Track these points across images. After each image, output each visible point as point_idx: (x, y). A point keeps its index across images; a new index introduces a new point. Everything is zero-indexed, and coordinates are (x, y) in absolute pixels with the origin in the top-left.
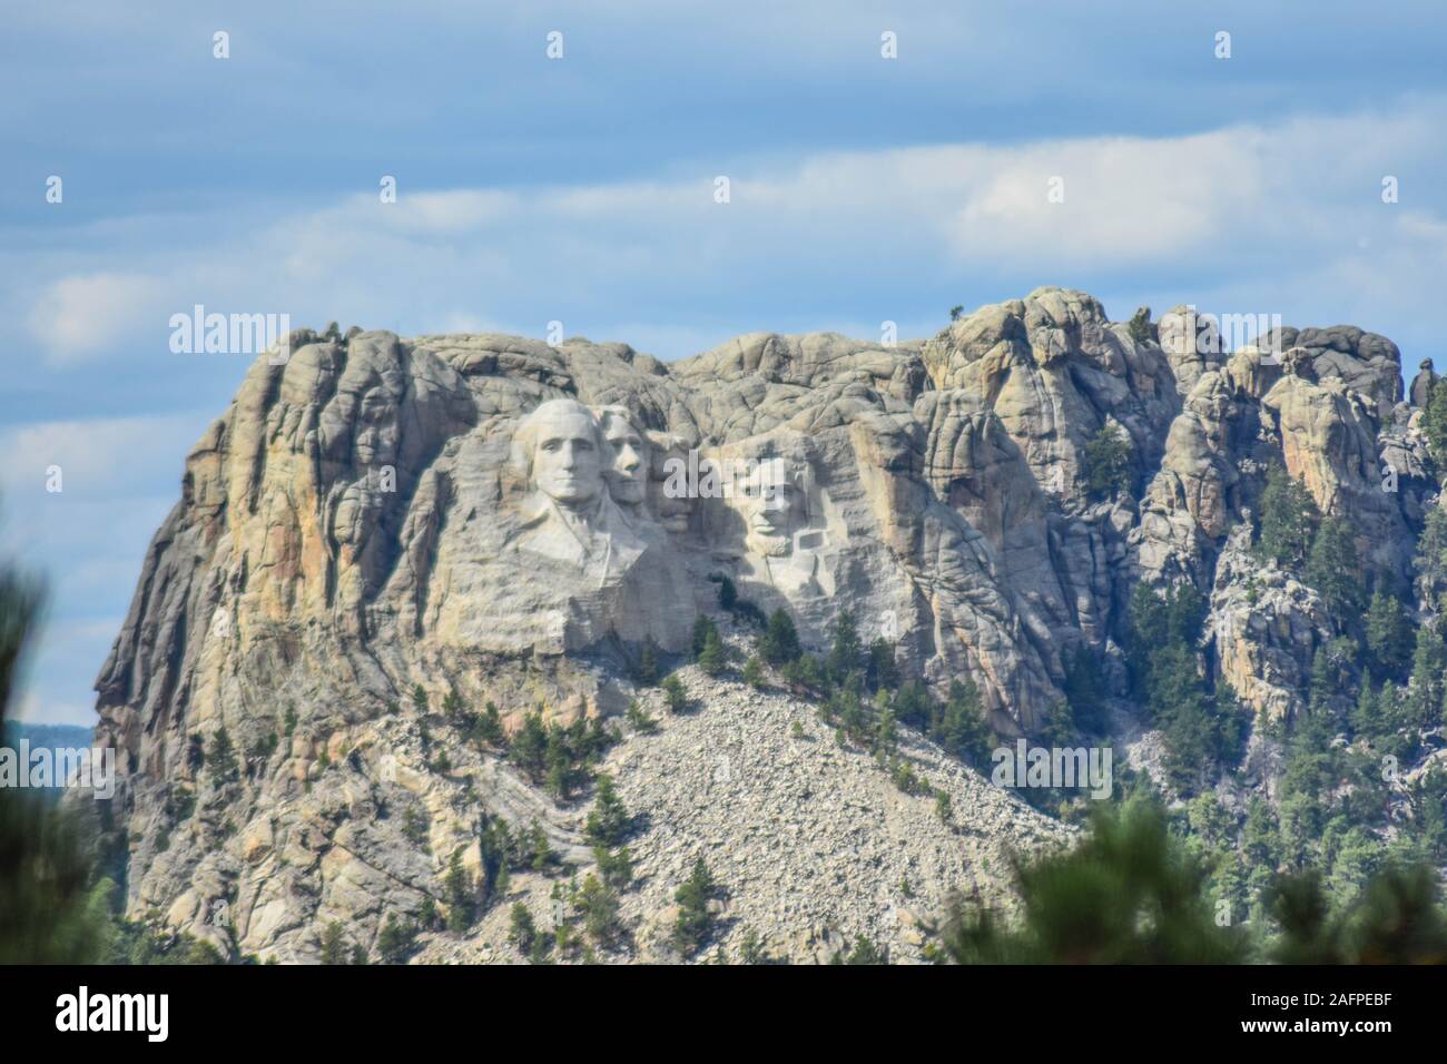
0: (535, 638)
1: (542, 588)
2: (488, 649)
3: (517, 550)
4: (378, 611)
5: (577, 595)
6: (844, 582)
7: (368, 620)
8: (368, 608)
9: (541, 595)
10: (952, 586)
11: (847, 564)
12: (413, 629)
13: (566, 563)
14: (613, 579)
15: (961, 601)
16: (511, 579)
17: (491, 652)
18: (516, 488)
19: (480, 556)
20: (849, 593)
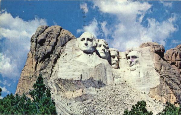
0: (73, 77)
1: (77, 67)
2: (63, 78)
3: (73, 60)
4: (43, 72)
5: (84, 69)
6: (146, 75)
7: (41, 74)
8: (41, 71)
9: (76, 69)
10: (168, 77)
11: (146, 71)
12: (50, 75)
13: (83, 63)
14: (93, 67)
15: (170, 80)
16: (71, 65)
17: (64, 79)
18: (76, 50)
19: (65, 61)
20: (146, 77)
